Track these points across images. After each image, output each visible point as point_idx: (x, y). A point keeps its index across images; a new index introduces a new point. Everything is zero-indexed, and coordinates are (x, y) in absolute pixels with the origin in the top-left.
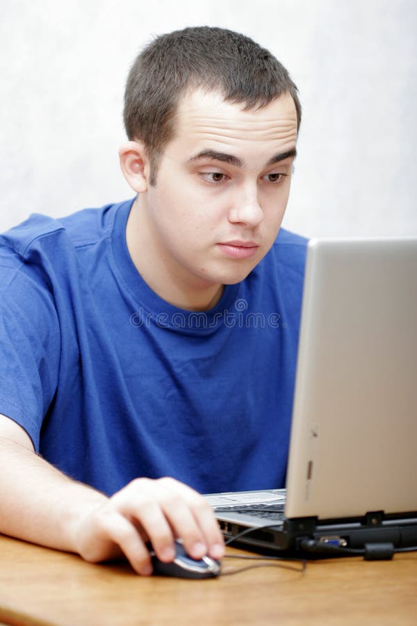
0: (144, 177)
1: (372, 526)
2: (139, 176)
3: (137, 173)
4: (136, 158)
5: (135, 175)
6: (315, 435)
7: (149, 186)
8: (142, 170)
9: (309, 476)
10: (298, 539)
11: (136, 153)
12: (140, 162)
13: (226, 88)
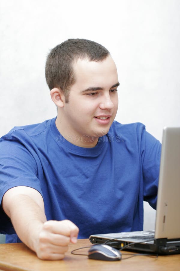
0: (62, 101)
2: (60, 101)
3: (58, 100)
4: (58, 94)
5: (58, 101)
6: (166, 205)
7: (65, 104)
8: (61, 98)
9: (164, 222)
10: (160, 247)
11: (57, 92)
12: (59, 95)
13: (90, 56)
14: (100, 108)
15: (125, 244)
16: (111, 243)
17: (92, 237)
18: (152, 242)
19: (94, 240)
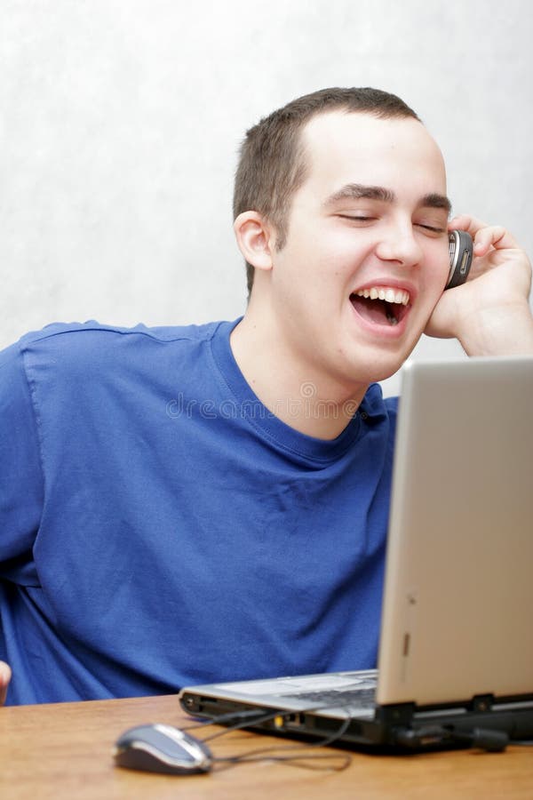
1: (480, 712)
4: (258, 231)
6: (412, 602)
9: (406, 651)
10: (393, 730)
11: (253, 221)
14: (378, 257)
15: (288, 718)
16: (243, 714)
17: (187, 695)
18: (368, 713)
19: (194, 702)
